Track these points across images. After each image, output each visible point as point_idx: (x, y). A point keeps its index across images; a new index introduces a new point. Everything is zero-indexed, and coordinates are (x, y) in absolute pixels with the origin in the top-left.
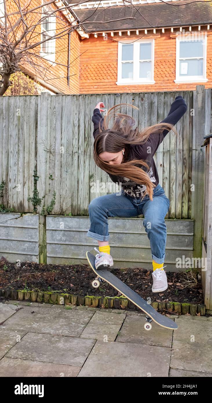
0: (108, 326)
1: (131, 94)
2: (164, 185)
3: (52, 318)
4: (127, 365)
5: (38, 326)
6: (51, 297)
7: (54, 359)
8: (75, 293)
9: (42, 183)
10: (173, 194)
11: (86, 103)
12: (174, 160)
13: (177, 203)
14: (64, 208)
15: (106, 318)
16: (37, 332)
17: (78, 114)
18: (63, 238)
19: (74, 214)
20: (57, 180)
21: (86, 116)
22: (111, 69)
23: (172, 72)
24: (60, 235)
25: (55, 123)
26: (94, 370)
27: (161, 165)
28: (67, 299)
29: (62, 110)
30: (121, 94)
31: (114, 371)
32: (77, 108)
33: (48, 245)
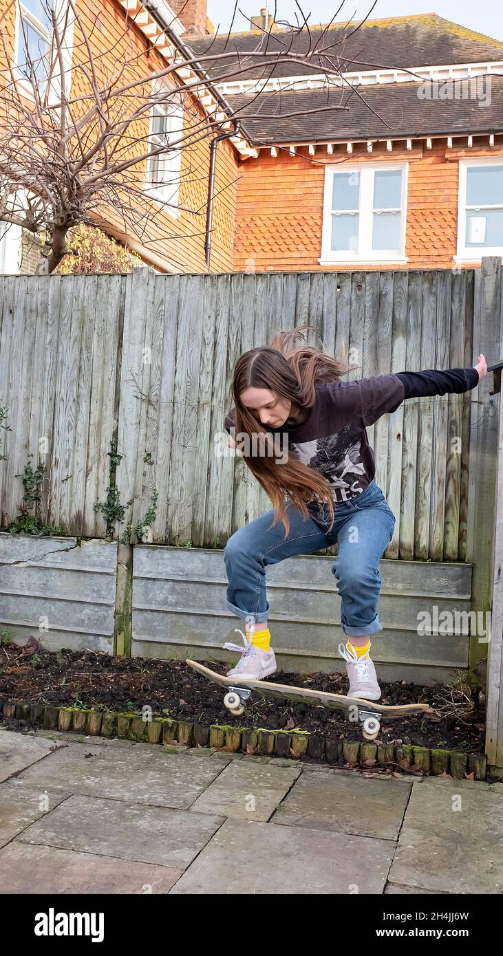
0: (257, 791)
1: (334, 275)
2: (404, 481)
3: (130, 769)
4: (288, 872)
5: (96, 783)
6: (133, 724)
7: (125, 851)
8: (187, 719)
9: (129, 470)
10: (425, 502)
11: (233, 292)
12: (429, 426)
13: (435, 524)
14: (176, 529)
15: (253, 775)
16: (91, 795)
17: (213, 318)
18: (170, 598)
19: (197, 544)
20: (163, 465)
21: (232, 322)
22: (306, 228)
23: (447, 237)
24: (164, 591)
25: (161, 336)
26: (211, 878)
27: (399, 435)
28: (169, 731)
29: (179, 308)
30: (311, 274)
31: (258, 881)
32: (212, 304)
33: (135, 614)
